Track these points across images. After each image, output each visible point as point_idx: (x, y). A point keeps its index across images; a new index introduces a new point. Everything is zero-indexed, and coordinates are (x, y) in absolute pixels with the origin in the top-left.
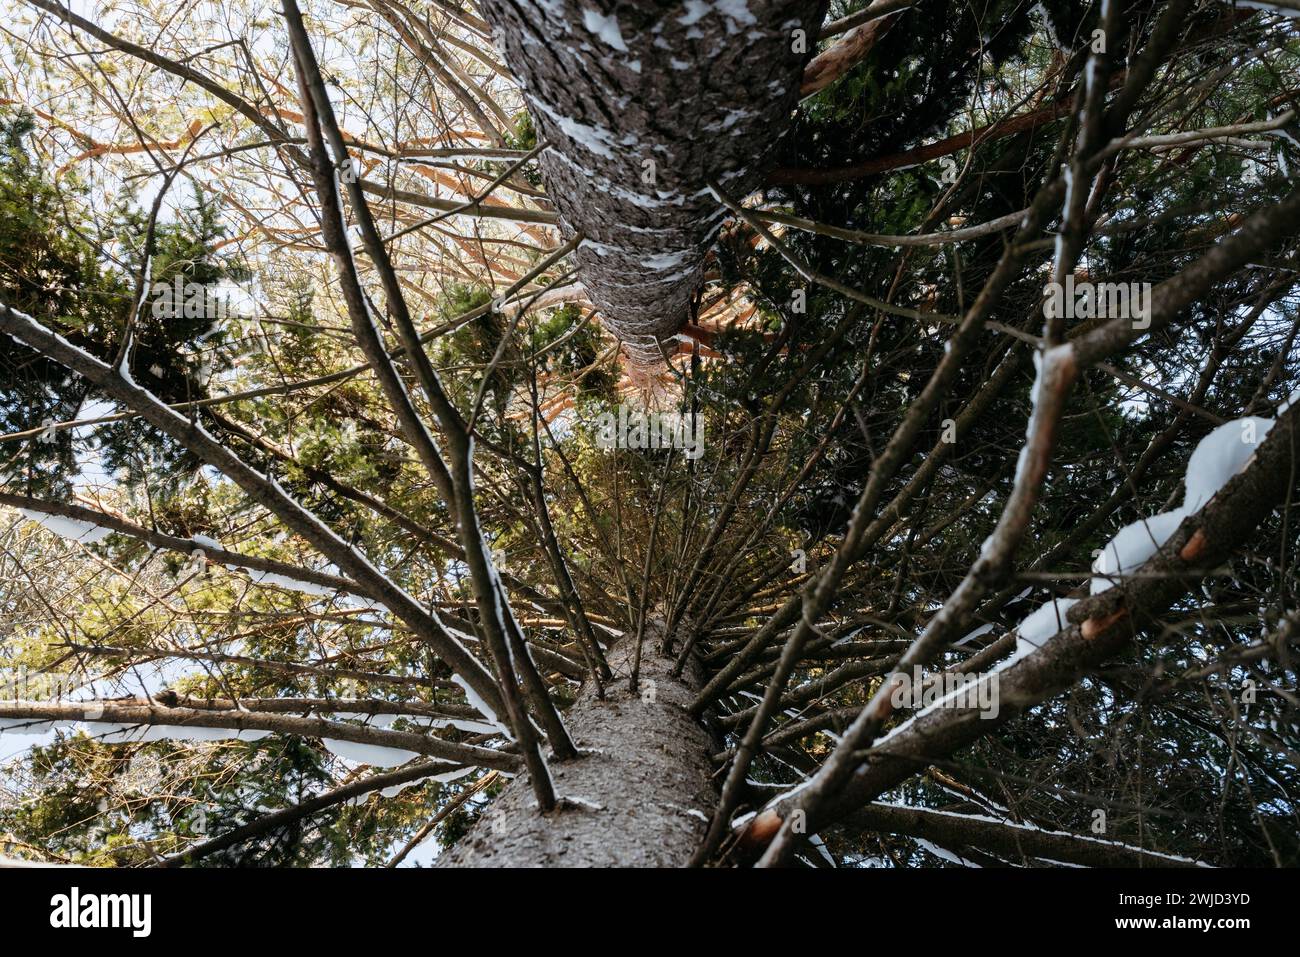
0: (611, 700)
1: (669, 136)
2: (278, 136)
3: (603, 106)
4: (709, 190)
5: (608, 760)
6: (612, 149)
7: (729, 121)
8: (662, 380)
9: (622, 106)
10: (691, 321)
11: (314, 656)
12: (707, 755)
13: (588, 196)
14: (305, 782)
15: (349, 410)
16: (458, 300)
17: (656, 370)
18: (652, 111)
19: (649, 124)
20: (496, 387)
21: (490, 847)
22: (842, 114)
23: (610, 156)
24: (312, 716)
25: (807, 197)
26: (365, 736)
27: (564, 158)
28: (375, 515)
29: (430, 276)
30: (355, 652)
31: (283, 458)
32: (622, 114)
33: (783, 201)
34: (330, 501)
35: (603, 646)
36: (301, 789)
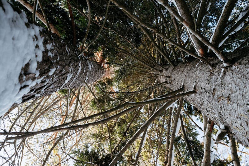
0: (171, 81)
1: (70, 62)
2: (62, 138)
3: (64, 74)
4: (79, 56)
5: (185, 82)
6: (71, 74)
7: (68, 51)
8: (108, 70)
9: (64, 70)
10: (99, 64)
11: (156, 137)
12: (183, 64)
13: (78, 79)
14: (181, 139)
15: (112, 128)
16: (93, 107)
17: (107, 71)
18: (66, 65)
19: (68, 66)
20: (109, 101)
21: (202, 102)
22: (64, 31)
23: (72, 74)
24: (171, 136)
25: (79, 40)
26: (175, 127)
27: (71, 83)
28: (132, 124)
29: (87, 112)
30: (156, 130)
31: (121, 140)
32: (66, 70)
33: (79, 44)
34: (129, 132)
35: (159, 83)
36: (183, 140)
